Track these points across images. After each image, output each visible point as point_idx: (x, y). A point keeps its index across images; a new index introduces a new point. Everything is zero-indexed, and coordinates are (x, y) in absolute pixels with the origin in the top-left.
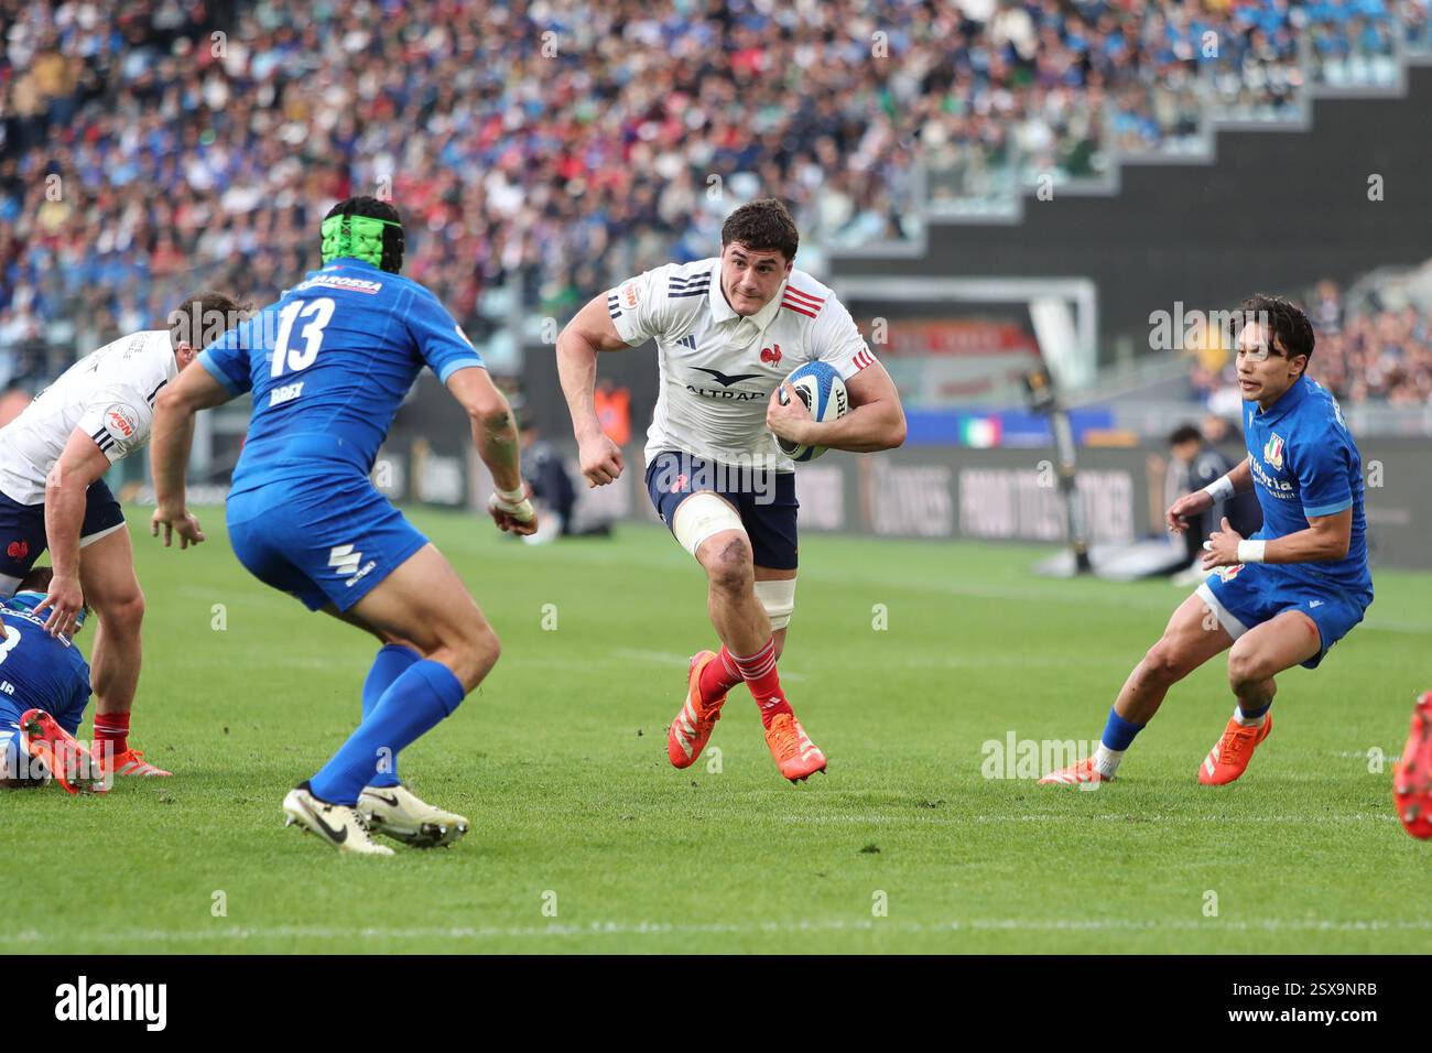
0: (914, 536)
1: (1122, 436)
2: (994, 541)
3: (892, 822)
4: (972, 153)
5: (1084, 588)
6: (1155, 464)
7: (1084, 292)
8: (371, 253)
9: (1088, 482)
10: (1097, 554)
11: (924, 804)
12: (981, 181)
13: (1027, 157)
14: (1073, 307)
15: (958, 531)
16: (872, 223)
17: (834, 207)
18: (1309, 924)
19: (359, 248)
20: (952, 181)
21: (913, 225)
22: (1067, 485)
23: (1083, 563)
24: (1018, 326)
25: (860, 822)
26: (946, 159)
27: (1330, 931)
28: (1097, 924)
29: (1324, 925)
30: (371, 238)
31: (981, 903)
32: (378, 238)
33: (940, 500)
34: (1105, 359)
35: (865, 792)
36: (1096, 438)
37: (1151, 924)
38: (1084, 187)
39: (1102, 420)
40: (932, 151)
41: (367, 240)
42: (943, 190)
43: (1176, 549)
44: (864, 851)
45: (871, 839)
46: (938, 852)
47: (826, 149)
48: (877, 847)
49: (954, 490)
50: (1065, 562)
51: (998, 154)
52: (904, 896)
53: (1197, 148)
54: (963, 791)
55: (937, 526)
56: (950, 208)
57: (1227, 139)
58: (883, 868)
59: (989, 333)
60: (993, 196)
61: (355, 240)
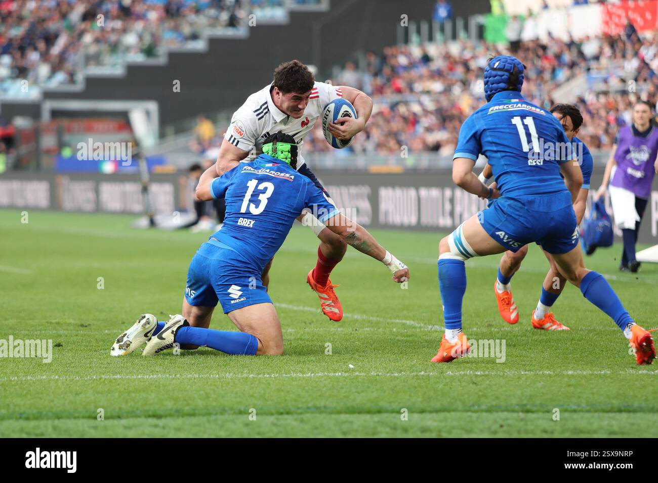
0: (79, 211)
1: (169, 168)
2: (114, 213)
3: (68, 333)
4: (104, 47)
5: (152, 234)
6: (182, 180)
7: (153, 106)
8: (286, 158)
9: (155, 188)
10: (159, 219)
11: (82, 326)
12: (108, 59)
13: (128, 49)
14: (148, 113)
15: (98, 209)
16: (60, 77)
17: (44, 70)
18: (245, 375)
19: (281, 156)
20: (95, 59)
21: (80, 77)
22: (145, 189)
23: (152, 223)
24: (123, 122)
25: (54, 333)
26: (93, 49)
27: (254, 378)
28: (155, 376)
29: (251, 376)
30: (286, 152)
31: (106, 368)
32: (289, 152)
33: (91, 195)
34: (162, 135)
35: (57, 321)
36: (158, 169)
37: (178, 376)
38: (152, 62)
39: (159, 161)
40: (86, 47)
41: (284, 153)
42: (92, 62)
43: (191, 216)
44: (56, 346)
45: (59, 340)
46: (87, 346)
47: (42, 45)
48: (61, 344)
49: (97, 192)
50: (144, 222)
51: (114, 48)
52: (73, 365)
53: (200, 46)
54: (99, 320)
55: (89, 207)
56: (95, 71)
57: (214, 42)
58: (64, 353)
59: (111, 124)
60: (114, 65)
61: (279, 153)
